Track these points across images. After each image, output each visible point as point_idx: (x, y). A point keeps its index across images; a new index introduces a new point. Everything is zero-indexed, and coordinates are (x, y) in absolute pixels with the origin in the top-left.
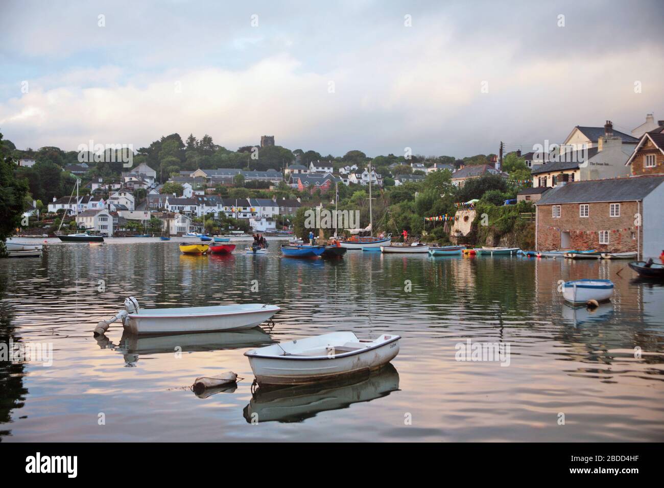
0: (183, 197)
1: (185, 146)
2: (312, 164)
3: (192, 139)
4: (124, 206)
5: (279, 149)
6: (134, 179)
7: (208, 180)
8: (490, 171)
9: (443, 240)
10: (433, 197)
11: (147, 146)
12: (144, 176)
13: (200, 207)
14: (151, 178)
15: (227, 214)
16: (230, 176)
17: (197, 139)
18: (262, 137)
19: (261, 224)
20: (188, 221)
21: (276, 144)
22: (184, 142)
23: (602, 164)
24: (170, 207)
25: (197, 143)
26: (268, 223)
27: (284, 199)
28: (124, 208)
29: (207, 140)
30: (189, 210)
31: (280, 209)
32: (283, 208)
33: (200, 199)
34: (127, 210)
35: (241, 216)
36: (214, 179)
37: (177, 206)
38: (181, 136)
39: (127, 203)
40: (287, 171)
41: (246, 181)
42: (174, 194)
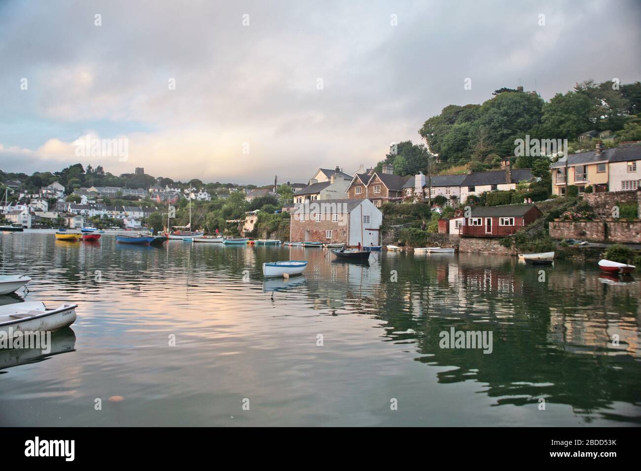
0: (81, 204)
1: (85, 172)
2: (167, 186)
3: (90, 167)
4: (40, 209)
5: (147, 176)
6: (49, 192)
7: (99, 194)
8: (270, 193)
9: (237, 234)
10: (233, 208)
11: (60, 171)
12: (56, 190)
13: (91, 211)
14: (61, 191)
15: (109, 216)
16: (113, 192)
17: (93, 167)
18: (136, 168)
19: (131, 222)
20: (82, 220)
21: (145, 173)
22: (85, 169)
23: (332, 191)
24: (71, 210)
25: (93, 170)
26: (136, 222)
27: (147, 207)
28: (40, 210)
29: (100, 169)
30: (84, 212)
31: (144, 214)
32: (146, 213)
33: (92, 206)
34: (42, 211)
35: (118, 217)
36: (103, 193)
37: (76, 210)
38: (82, 165)
39: (42, 207)
40: (150, 190)
41: (123, 195)
42: (75, 202)
